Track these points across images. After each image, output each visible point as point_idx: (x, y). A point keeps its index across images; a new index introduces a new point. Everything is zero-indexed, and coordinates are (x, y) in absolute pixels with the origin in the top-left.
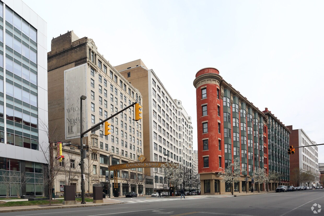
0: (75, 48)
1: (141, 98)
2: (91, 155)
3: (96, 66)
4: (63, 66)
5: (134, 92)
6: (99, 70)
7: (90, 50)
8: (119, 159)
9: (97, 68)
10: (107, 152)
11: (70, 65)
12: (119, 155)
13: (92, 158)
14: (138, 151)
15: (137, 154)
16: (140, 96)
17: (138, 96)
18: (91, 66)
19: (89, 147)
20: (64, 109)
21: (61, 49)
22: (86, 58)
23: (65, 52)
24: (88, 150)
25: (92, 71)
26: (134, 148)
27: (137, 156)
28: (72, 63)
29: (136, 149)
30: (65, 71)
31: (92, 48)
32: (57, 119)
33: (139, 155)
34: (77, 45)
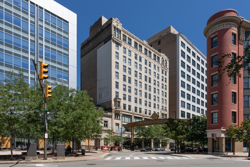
0: (104, 29)
1: (167, 61)
2: (114, 115)
3: (120, 41)
4: (97, 46)
5: (160, 57)
6: (123, 43)
7: (115, 28)
8: (142, 118)
9: (122, 42)
10: (129, 111)
11: (101, 44)
12: (142, 114)
13: (115, 117)
14: (162, 109)
15: (161, 112)
16: (166, 60)
17: (163, 60)
18: (115, 41)
19: (112, 109)
20: (97, 80)
21: (96, 34)
22: (111, 35)
23: (98, 35)
24: (112, 111)
25: (117, 45)
26: (158, 107)
27: (161, 114)
28: (102, 42)
29: (160, 107)
30: (97, 50)
31: (117, 26)
32: (92, 89)
33: (164, 112)
34: (105, 27)
